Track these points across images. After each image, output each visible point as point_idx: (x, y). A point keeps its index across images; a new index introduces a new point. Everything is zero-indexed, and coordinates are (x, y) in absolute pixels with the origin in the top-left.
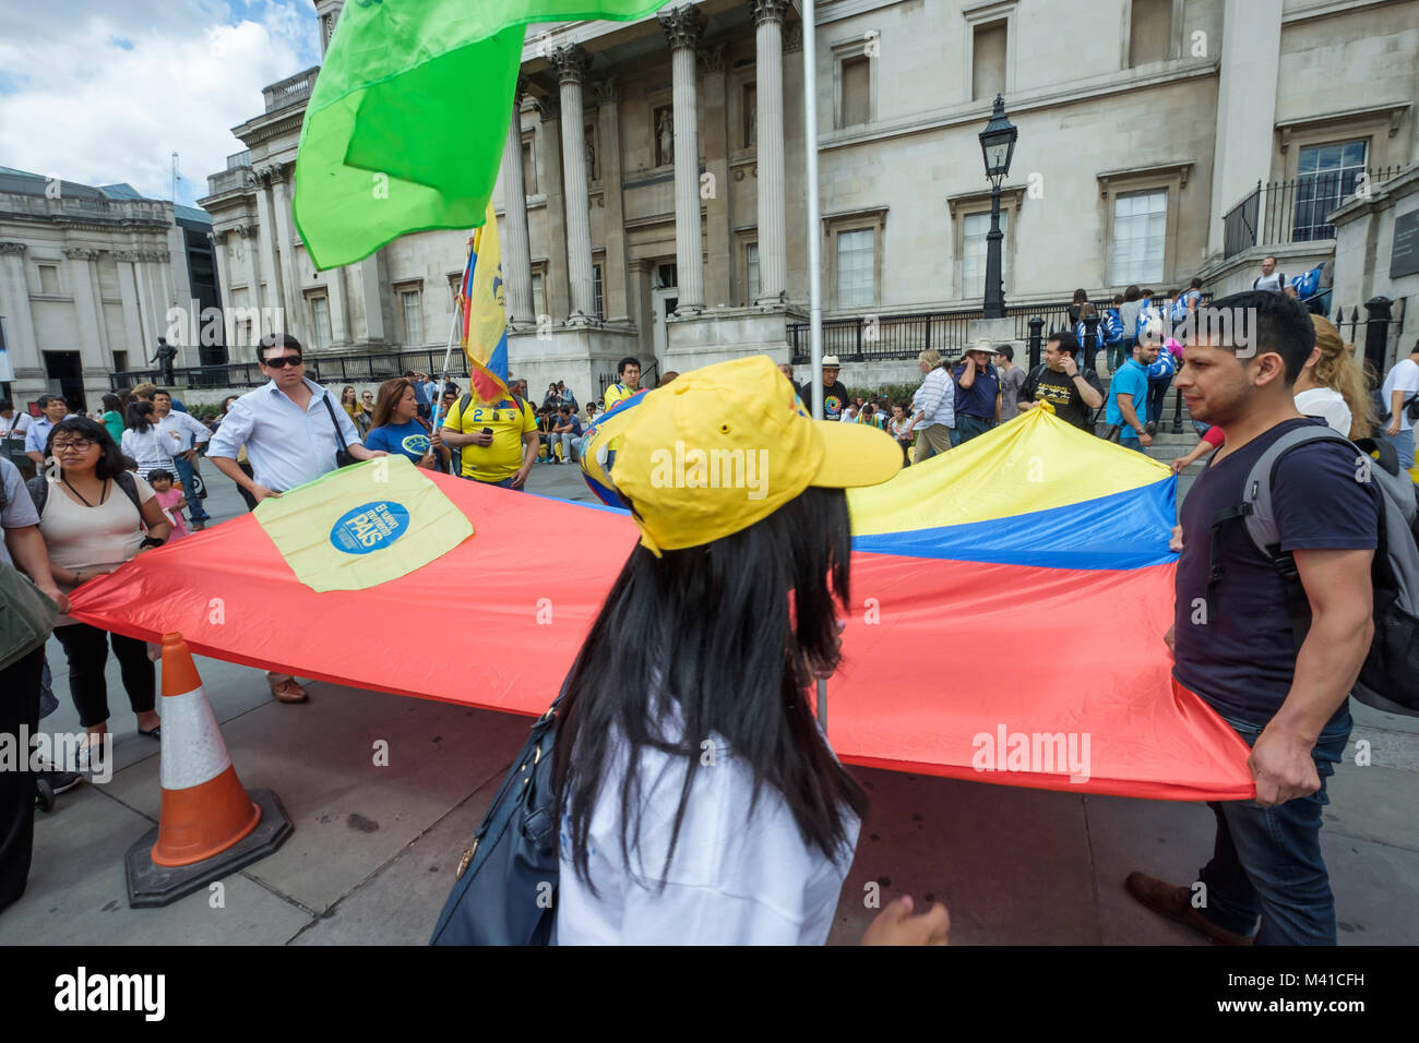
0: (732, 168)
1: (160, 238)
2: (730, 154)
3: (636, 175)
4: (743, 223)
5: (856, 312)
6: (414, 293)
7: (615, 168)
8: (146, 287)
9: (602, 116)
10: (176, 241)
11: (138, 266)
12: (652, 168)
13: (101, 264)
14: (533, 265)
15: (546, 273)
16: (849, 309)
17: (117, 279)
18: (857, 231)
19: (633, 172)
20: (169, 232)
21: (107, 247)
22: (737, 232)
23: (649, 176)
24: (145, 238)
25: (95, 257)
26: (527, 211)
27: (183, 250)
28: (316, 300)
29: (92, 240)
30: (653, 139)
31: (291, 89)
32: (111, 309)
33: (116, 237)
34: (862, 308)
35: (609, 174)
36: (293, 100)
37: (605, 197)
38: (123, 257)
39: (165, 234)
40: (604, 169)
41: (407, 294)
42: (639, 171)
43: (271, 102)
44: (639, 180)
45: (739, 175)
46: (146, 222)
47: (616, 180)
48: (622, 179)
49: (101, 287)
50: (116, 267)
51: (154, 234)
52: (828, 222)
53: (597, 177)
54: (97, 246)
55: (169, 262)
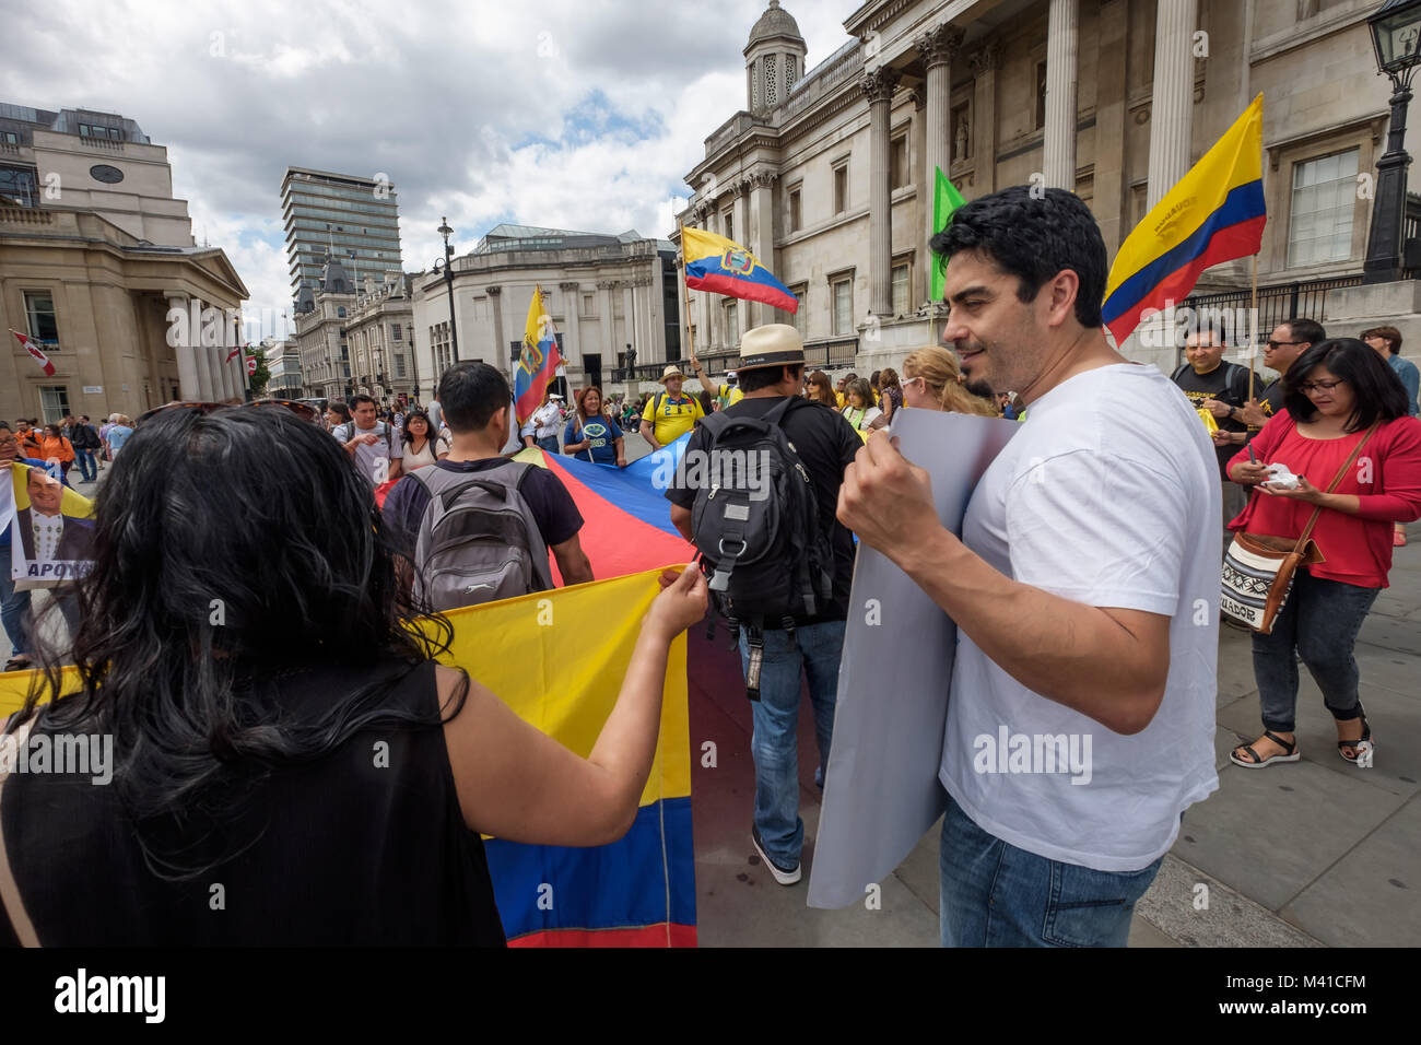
0: (1132, 110)
1: (648, 268)
2: (1132, 93)
3: (1013, 144)
4: (1136, 177)
5: (1313, 271)
6: (847, 282)
7: (989, 141)
8: (638, 304)
9: (978, 89)
10: (656, 269)
11: (635, 290)
12: (1031, 132)
13: (615, 290)
14: (893, 259)
15: (913, 263)
16: (1306, 268)
17: (623, 300)
18: (1329, 155)
19: (1009, 141)
20: (654, 263)
21: (619, 278)
22: (1135, 187)
23: (1027, 141)
24: (639, 269)
25: (613, 287)
26: (890, 206)
27: (661, 275)
28: (730, 307)
29: (610, 274)
30: (1035, 99)
31: (722, 135)
32: (618, 322)
33: (624, 271)
34: (1329, 264)
35: (982, 150)
36: (723, 144)
37: (976, 175)
38: (627, 285)
39: (651, 264)
40: (977, 144)
41: (839, 284)
42: (1017, 138)
43: (709, 150)
44: (1016, 149)
45: (1143, 116)
46: (640, 256)
47: (989, 154)
48: (995, 152)
49: (614, 308)
50: (622, 292)
51: (644, 265)
52: (1274, 152)
53: (969, 154)
54: (614, 278)
55: (651, 285)
